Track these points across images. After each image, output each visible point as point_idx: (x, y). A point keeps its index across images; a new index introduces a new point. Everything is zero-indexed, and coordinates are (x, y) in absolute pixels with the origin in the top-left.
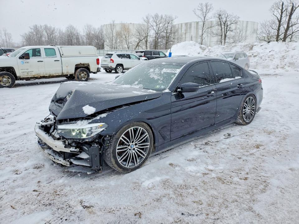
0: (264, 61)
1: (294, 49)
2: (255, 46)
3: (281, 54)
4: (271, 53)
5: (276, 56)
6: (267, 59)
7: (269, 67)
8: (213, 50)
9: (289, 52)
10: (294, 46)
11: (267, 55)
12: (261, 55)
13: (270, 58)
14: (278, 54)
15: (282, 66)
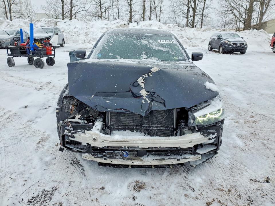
0: (72, 37)
1: (93, 27)
2: (58, 22)
3: (84, 30)
4: (75, 30)
5: (81, 32)
6: (74, 34)
7: (78, 42)
8: (14, 24)
9: (89, 29)
10: (92, 24)
11: (73, 31)
12: (68, 31)
13: (76, 34)
14: (81, 31)
15: (88, 41)
